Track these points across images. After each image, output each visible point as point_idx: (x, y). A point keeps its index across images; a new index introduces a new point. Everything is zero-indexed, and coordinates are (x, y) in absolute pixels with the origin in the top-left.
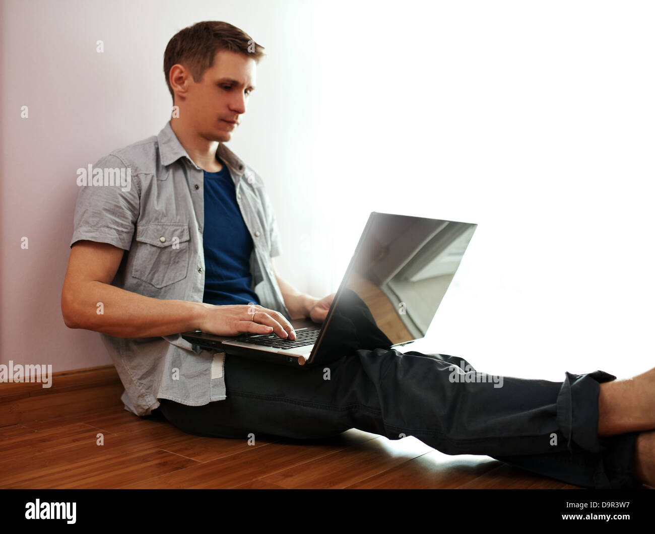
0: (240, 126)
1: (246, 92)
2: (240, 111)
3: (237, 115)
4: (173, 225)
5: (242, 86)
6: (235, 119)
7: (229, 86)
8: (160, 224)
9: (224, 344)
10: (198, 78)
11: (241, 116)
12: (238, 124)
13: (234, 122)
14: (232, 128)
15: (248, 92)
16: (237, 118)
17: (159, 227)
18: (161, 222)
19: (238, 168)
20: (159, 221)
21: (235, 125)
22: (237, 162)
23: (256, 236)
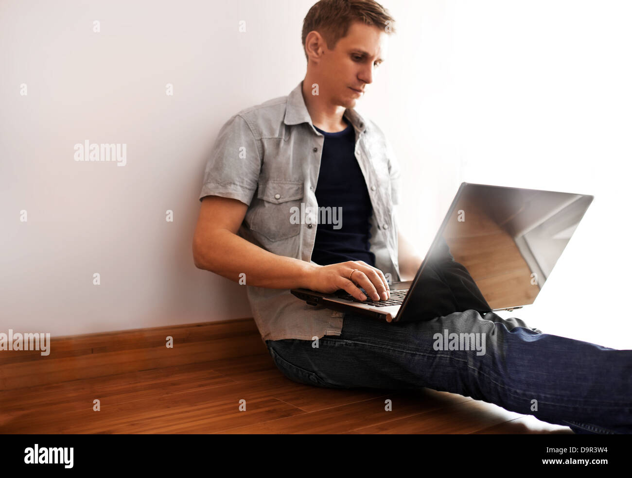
0: (365, 94)
1: (375, 64)
2: (367, 81)
3: (364, 84)
4: (289, 184)
5: (372, 58)
6: (361, 88)
7: (360, 56)
8: (275, 182)
9: (324, 300)
10: (331, 45)
11: (367, 85)
12: (364, 92)
13: (360, 91)
14: (358, 96)
15: (378, 63)
16: (364, 87)
17: (275, 185)
18: (277, 180)
19: (359, 126)
20: (275, 179)
21: (361, 94)
22: (359, 120)
23: (372, 190)
